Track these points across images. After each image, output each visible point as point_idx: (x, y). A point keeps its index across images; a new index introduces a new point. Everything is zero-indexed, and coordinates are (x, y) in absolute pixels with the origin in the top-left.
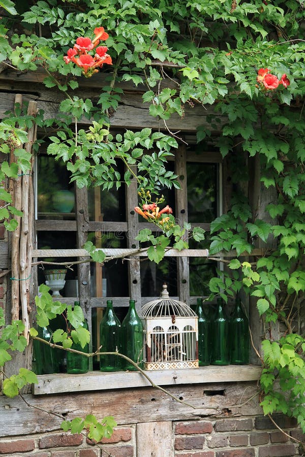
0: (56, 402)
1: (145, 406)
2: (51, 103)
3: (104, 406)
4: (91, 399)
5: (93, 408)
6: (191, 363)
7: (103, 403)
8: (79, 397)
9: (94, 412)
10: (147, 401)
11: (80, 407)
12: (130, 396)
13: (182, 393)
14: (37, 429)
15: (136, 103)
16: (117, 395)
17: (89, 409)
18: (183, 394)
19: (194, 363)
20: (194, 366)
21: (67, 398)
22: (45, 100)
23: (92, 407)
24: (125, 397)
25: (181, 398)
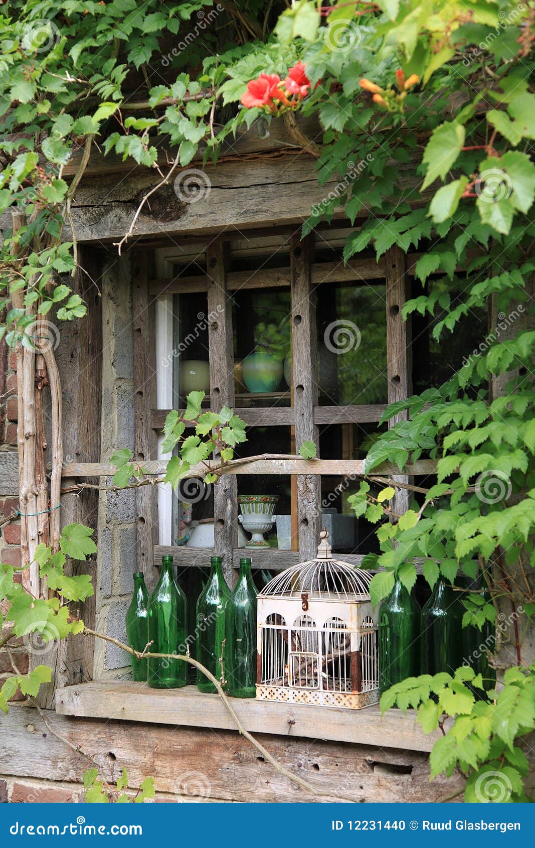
0: (99, 733)
1: (244, 769)
2: (90, 209)
3: (175, 754)
4: (154, 736)
5: (156, 755)
6: (342, 697)
7: (172, 749)
8: (134, 730)
9: (158, 763)
10: (249, 760)
11: (136, 748)
12: (218, 745)
13: (318, 756)
14: (72, 775)
15: (225, 179)
16: (197, 738)
17: (149, 755)
18: (320, 759)
19: (348, 697)
20: (347, 704)
21: (115, 729)
22: (81, 204)
23: (154, 753)
24: (210, 745)
25: (316, 767)
